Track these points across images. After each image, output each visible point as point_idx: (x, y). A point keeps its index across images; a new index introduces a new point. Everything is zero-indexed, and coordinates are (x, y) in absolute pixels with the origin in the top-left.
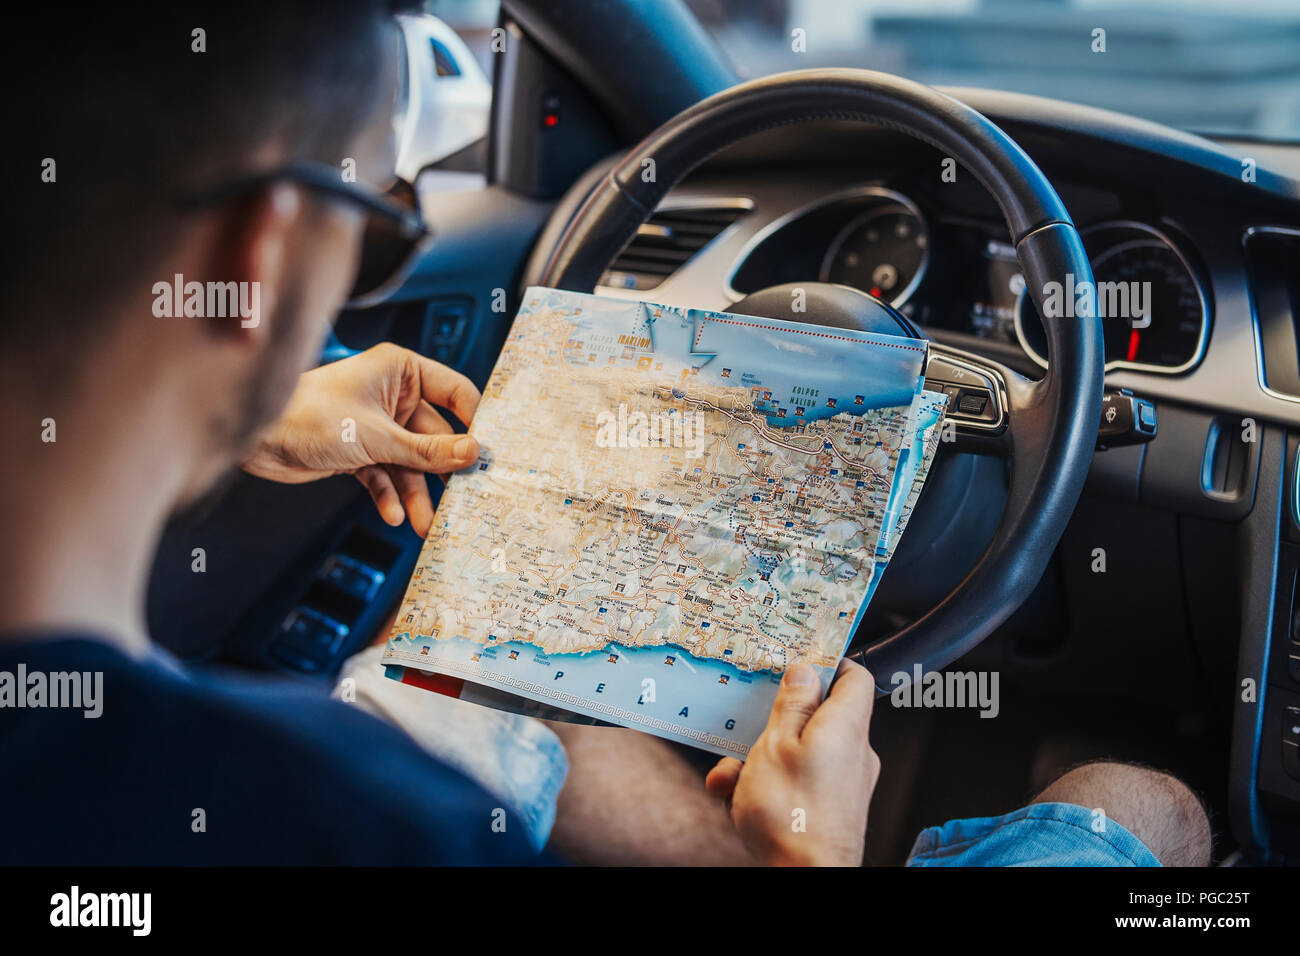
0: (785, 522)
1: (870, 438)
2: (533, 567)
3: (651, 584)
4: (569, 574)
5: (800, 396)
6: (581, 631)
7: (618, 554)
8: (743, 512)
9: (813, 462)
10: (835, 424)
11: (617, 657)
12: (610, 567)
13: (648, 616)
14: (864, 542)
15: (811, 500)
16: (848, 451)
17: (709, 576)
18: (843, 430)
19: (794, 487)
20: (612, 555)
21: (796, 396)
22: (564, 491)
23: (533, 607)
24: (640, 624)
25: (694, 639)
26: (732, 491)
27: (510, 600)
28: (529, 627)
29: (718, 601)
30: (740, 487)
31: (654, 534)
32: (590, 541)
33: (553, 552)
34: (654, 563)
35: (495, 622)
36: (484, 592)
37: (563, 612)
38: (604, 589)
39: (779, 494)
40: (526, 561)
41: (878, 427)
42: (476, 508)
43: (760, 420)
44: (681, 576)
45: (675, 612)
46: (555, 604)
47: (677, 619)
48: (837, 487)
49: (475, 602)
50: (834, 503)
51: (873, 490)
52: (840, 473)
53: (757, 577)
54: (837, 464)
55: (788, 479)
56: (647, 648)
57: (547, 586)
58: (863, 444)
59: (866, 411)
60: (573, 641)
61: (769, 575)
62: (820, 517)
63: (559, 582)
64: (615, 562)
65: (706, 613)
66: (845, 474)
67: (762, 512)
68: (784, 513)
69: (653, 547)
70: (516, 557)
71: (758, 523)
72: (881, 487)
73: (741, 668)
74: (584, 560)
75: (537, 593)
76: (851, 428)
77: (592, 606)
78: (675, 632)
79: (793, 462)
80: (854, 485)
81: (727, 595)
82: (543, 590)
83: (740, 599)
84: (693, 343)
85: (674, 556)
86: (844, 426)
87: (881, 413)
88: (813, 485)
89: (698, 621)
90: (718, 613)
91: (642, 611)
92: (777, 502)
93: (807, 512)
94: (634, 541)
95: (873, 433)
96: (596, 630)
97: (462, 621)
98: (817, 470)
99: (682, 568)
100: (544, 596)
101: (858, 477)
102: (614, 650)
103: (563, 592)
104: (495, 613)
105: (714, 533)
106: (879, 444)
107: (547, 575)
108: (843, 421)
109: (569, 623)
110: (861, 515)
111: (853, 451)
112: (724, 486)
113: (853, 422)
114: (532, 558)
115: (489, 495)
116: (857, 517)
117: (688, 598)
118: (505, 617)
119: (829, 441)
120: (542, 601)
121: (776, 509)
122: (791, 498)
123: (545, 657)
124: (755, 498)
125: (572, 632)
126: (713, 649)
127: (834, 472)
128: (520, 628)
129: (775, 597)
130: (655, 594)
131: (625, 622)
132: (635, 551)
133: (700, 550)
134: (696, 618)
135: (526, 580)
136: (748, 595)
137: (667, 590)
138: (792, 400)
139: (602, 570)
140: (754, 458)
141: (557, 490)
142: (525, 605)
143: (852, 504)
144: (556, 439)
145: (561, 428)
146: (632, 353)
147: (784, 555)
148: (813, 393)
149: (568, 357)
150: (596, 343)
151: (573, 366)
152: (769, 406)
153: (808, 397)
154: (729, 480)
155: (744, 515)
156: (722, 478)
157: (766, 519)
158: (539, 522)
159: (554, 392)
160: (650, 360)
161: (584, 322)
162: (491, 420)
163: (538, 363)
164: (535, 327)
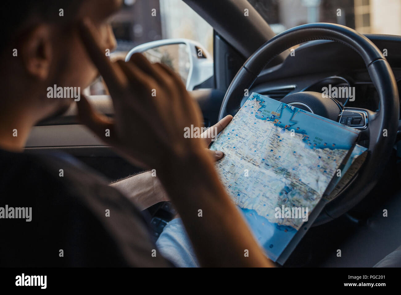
0: (299, 179)
7: (250, 178)
9: (314, 162)
10: (324, 151)
12: (246, 182)
15: (309, 173)
17: (271, 190)
21: (316, 140)
25: (260, 209)
26: (288, 165)
29: (270, 198)
30: (290, 165)
31: (261, 174)
38: (242, 188)
39: (301, 169)
40: (223, 175)
41: (337, 155)
43: (303, 145)
45: (258, 200)
48: (318, 171)
50: (315, 176)
51: (328, 175)
53: (284, 192)
54: (320, 164)
55: (305, 165)
57: (226, 184)
58: (330, 159)
59: (334, 149)
61: (288, 193)
63: (230, 183)
65: (266, 201)
66: (322, 168)
67: (294, 174)
70: (221, 173)
71: (292, 177)
72: (331, 174)
73: (270, 221)
74: (240, 178)
77: (236, 193)
78: (255, 206)
79: (308, 160)
80: (323, 171)
81: (273, 196)
84: (292, 118)
85: (264, 182)
87: (339, 151)
89: (263, 204)
90: (269, 202)
92: (299, 172)
93: (307, 177)
95: (334, 157)
98: (314, 164)
101: (325, 169)
106: (335, 160)
108: (327, 151)
111: (326, 161)
112: (286, 163)
113: (329, 152)
117: (263, 195)
119: (320, 156)
124: (293, 169)
127: (319, 166)
129: (287, 200)
131: (244, 200)
134: (263, 202)
136: (279, 198)
137: (259, 192)
138: (314, 141)
139: (243, 182)
140: (297, 157)
144: (244, 139)
145: (247, 136)
146: (274, 118)
147: (295, 188)
148: (321, 140)
149: (256, 115)
150: (265, 112)
151: (256, 118)
152: (307, 141)
153: (319, 141)
154: (288, 162)
155: (288, 174)
156: (286, 161)
157: (294, 176)
158: (232, 164)
159: (248, 125)
160: (278, 120)
161: (264, 106)
162: (229, 130)
163: (247, 115)
164: (250, 104)
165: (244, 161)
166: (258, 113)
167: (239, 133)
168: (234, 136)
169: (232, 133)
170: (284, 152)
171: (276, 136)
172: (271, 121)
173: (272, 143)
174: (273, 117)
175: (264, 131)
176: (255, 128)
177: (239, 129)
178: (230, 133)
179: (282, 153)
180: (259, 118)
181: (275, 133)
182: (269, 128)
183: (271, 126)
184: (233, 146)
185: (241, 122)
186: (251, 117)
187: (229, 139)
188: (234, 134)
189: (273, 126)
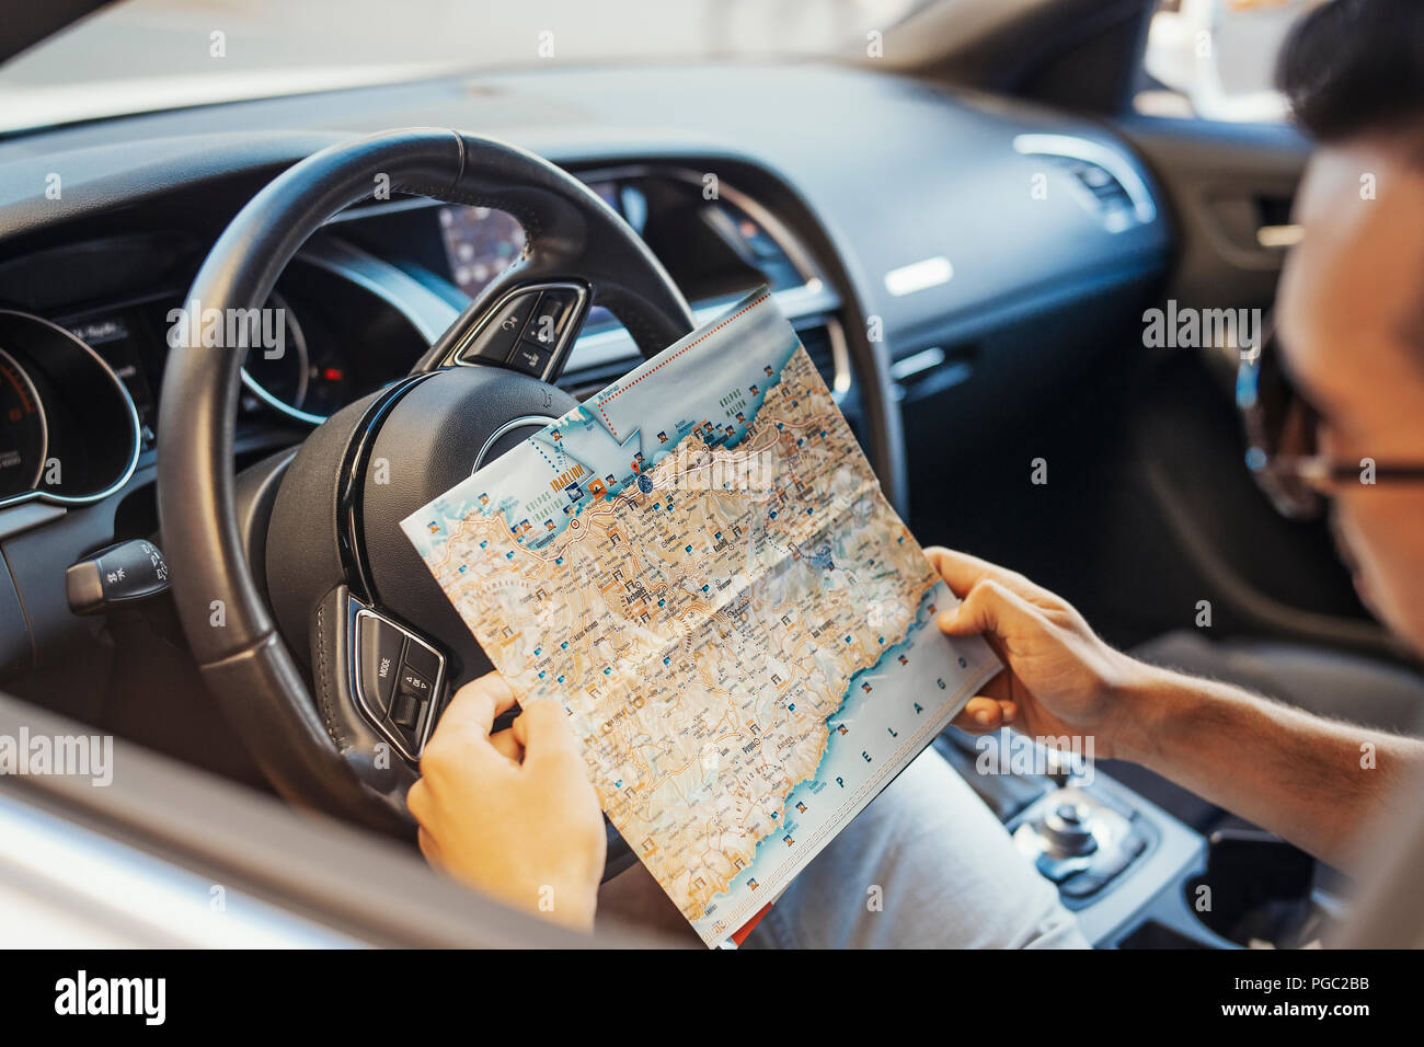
0: (806, 512)
1: (800, 393)
2: (715, 736)
3: (787, 653)
4: (738, 709)
5: (730, 406)
6: (804, 737)
7: (741, 658)
8: (776, 534)
9: (783, 449)
10: (770, 405)
11: (842, 726)
12: (750, 674)
13: (816, 676)
14: (860, 474)
15: (805, 479)
16: (796, 417)
17: (805, 605)
18: (779, 404)
19: (787, 480)
20: (740, 664)
21: (728, 408)
22: (655, 656)
23: (759, 762)
24: (820, 686)
25: (856, 657)
26: (754, 527)
27: (742, 776)
28: (777, 777)
29: (832, 616)
30: (755, 518)
31: (743, 615)
32: (714, 671)
33: (707, 709)
34: (767, 637)
35: (759, 803)
36: (721, 794)
37: (776, 740)
38: (771, 693)
39: (783, 496)
40: (705, 738)
41: (798, 379)
42: (616, 747)
44: (793, 626)
45: (824, 653)
46: (765, 743)
47: (832, 657)
48: (812, 452)
49: (728, 808)
50: (820, 465)
51: (834, 430)
52: (805, 439)
53: (826, 572)
54: (797, 435)
55: (778, 479)
56: (846, 697)
57: (741, 738)
58: (800, 403)
59: (780, 376)
60: (810, 751)
61: (831, 563)
62: (821, 486)
63: (743, 724)
64: (748, 665)
66: (809, 437)
67: (787, 521)
68: (799, 506)
69: (753, 627)
71: (794, 531)
72: (837, 424)
73: (899, 641)
74: (731, 689)
75: (745, 750)
76: (782, 398)
77: (784, 714)
80: (820, 439)
81: (830, 605)
82: (745, 742)
83: (840, 599)
84: (613, 435)
86: (776, 401)
87: (790, 368)
88: (796, 467)
89: (842, 642)
91: (809, 678)
92: (788, 503)
93: (810, 490)
94: (737, 637)
95: (799, 387)
96: (809, 726)
97: (743, 831)
98: (789, 452)
99: (785, 619)
100: (751, 746)
101: (818, 430)
102: (835, 723)
103: (754, 728)
104: (748, 797)
106: (808, 392)
107: (730, 730)
108: (774, 397)
109: (790, 742)
110: (843, 457)
111: (797, 413)
112: (746, 528)
113: (779, 392)
114: (704, 731)
115: (609, 724)
116: (842, 461)
117: (816, 635)
118: (757, 792)
119: (778, 422)
120: (756, 750)
121: (792, 509)
122: (792, 491)
123: (816, 783)
124: (773, 515)
125: (800, 746)
126: (875, 649)
127: (800, 442)
128: (775, 787)
129: (852, 574)
130: (799, 657)
131: (813, 697)
132: (747, 643)
134: (838, 642)
135: (727, 751)
136: (840, 590)
137: (799, 646)
138: (728, 413)
139: (750, 682)
141: (648, 661)
142: (751, 768)
143: (830, 454)
144: (594, 625)
145: (588, 611)
146: (579, 490)
147: (829, 537)
148: (736, 394)
149: (529, 545)
150: (537, 511)
151: (543, 549)
152: (717, 434)
153: (736, 401)
154: (745, 520)
155: (780, 535)
156: (739, 524)
157: (794, 523)
158: (668, 701)
159: (551, 587)
160: (598, 481)
161: (504, 502)
162: (525, 668)
163: (509, 576)
164: (464, 548)
165: (678, 652)
166: (527, 535)
167: (559, 636)
168: (564, 656)
169: (548, 660)
170: (711, 517)
171: (649, 515)
172: (587, 505)
173: (667, 537)
174: (574, 492)
175: (611, 544)
176: (576, 570)
177: (545, 627)
178: (541, 665)
179: (709, 523)
180: (550, 538)
181: (638, 511)
182: (610, 519)
183: (606, 514)
184: (600, 676)
185: (524, 610)
186: (523, 565)
187: (565, 681)
188: (553, 654)
189: (607, 505)
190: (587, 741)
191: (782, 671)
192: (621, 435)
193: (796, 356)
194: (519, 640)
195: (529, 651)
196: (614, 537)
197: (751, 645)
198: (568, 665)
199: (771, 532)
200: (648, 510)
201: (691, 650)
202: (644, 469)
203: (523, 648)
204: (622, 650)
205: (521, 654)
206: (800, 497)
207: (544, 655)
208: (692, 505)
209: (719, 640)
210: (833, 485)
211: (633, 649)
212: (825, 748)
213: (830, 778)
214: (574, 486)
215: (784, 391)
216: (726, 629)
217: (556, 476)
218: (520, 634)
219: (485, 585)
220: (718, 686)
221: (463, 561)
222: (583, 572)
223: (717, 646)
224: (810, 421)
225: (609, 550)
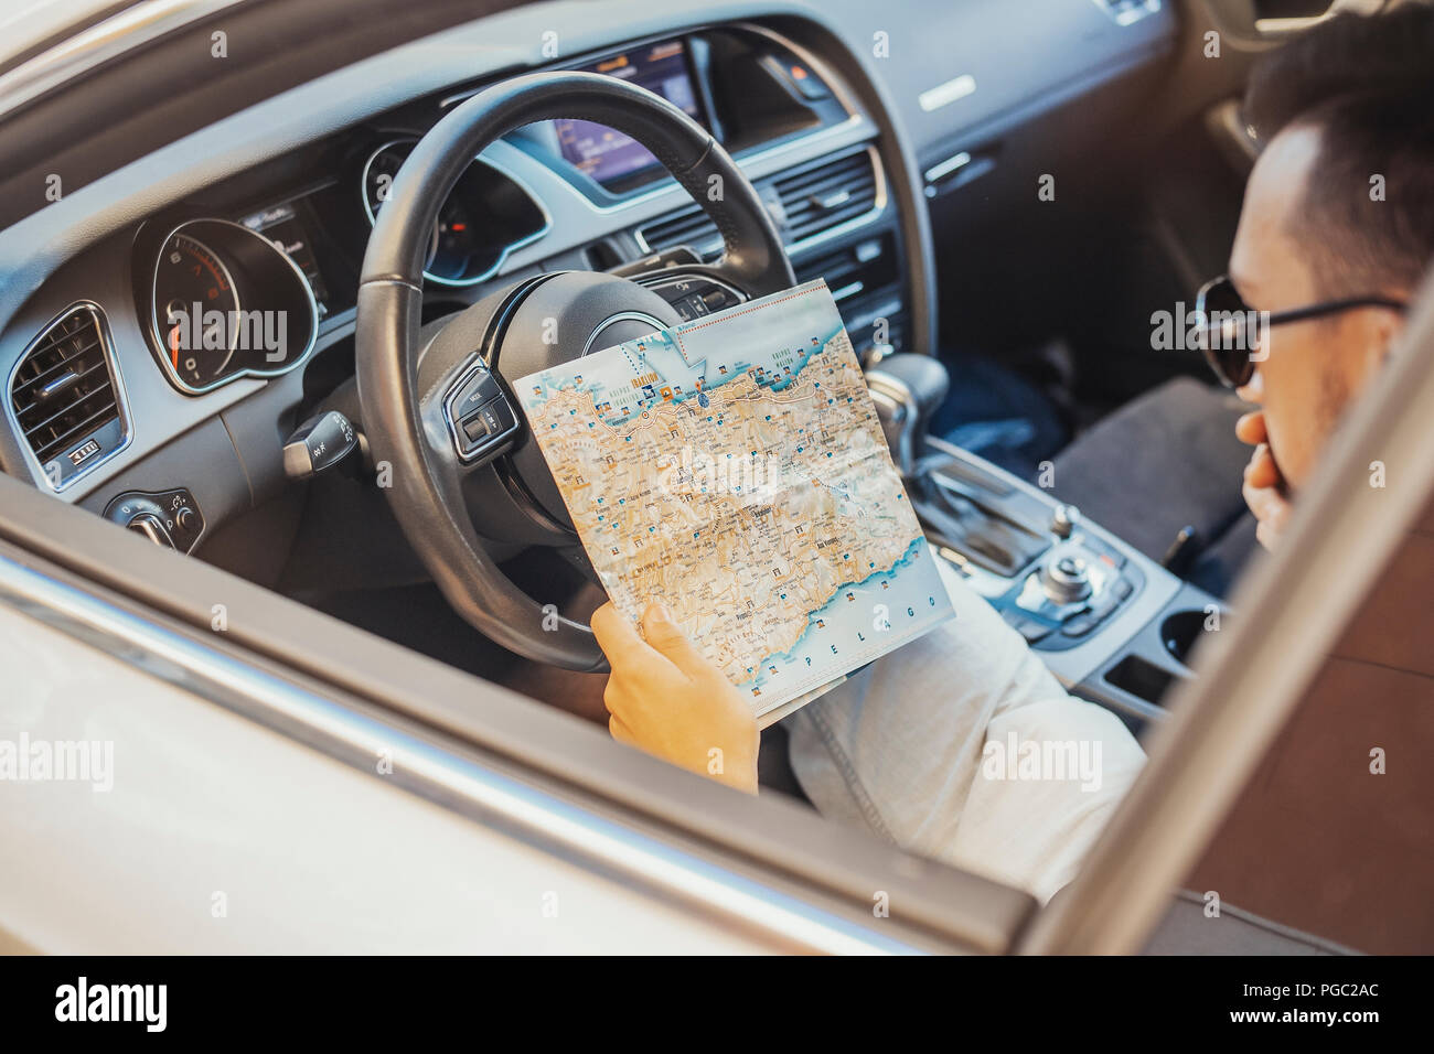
0: (826, 455)
1: (836, 364)
2: (717, 601)
3: (792, 555)
4: (741, 587)
5: (780, 359)
6: (788, 621)
7: (754, 549)
8: (800, 464)
9: (816, 403)
10: (812, 367)
11: (821, 621)
12: (757, 563)
13: (810, 577)
14: (874, 437)
15: (830, 430)
16: (830, 381)
17: (817, 522)
18: (818, 369)
19: (816, 427)
20: (752, 553)
21: (778, 361)
22: (689, 528)
23: (746, 629)
24: (812, 587)
25: (849, 572)
26: (784, 454)
27: (731, 636)
28: (759, 644)
29: (838, 535)
30: (786, 448)
31: (764, 517)
32: (729, 553)
33: (714, 580)
34: (780, 538)
35: (740, 658)
36: (711, 644)
37: (764, 617)
38: (770, 581)
39: (811, 437)
40: (708, 601)
41: (836, 354)
43: (767, 391)
44: (804, 535)
45: (823, 562)
46: (755, 616)
47: (828, 566)
48: (839, 411)
49: (714, 655)
50: (843, 422)
51: (860, 399)
52: (835, 400)
53: (843, 502)
54: (830, 395)
55: (809, 424)
56: (831, 600)
57: (738, 607)
58: (835, 372)
59: (823, 347)
60: (790, 633)
61: (847, 495)
62: (841, 438)
63: (742, 598)
64: (758, 556)
65: (840, 549)
66: (838, 399)
67: (810, 457)
68: (822, 449)
69: (769, 528)
70: (698, 603)
71: (814, 466)
72: (863, 394)
73: (885, 571)
74: (739, 570)
75: (739, 617)
76: (822, 364)
77: (777, 599)
78: (834, 577)
79: (806, 409)
80: (847, 402)
81: (839, 527)
82: (740, 612)
83: (848, 523)
84: (685, 359)
85: (787, 524)
86: (817, 365)
87: (832, 343)
88: (824, 419)
89: (840, 558)
90: (845, 543)
91: (803, 578)
92: (813, 444)
93: (833, 439)
94: (755, 532)
95: (837, 360)
96: (793, 613)
98: (821, 406)
99: (798, 528)
100: (744, 616)
101: (847, 395)
102: (815, 617)
103: (750, 603)
104: (732, 652)
105: (800, 489)
106: (844, 366)
107: (730, 599)
108: (816, 362)
109: (775, 621)
110: (863, 421)
111: (832, 379)
112: (777, 454)
113: (821, 360)
114: (709, 595)
115: (639, 571)
116: (862, 424)
117: (821, 547)
119: (815, 382)
120: (747, 620)
121: (816, 449)
122: (818, 436)
123: (789, 656)
124: (800, 450)
125: (783, 627)
126: (866, 570)
127: (830, 401)
128: (755, 650)
129: (861, 508)
130: (801, 560)
131: (803, 593)
132: (761, 539)
133: (800, 508)
134: (838, 556)
135: (723, 614)
136: (850, 518)
137: (803, 552)
138: (778, 365)
139: (755, 569)
140: (782, 421)
141: (683, 531)
142: (740, 632)
143: (853, 417)
144: (648, 492)
145: (645, 481)
146: (652, 391)
148: (785, 352)
149: (607, 422)
150: (618, 398)
151: (617, 427)
152: (766, 378)
153: (785, 357)
154: (777, 447)
155: (803, 466)
156: (773, 449)
157: (815, 460)
158: (687, 566)
159: (618, 456)
160: (668, 389)
161: (594, 386)
162: (589, 510)
163: (588, 440)
164: (558, 411)
165: (707, 531)
166: (607, 413)
167: (619, 493)
168: (620, 509)
169: (608, 509)
170: (751, 438)
171: (703, 423)
172: (657, 404)
173: (714, 443)
174: (648, 392)
175: (670, 437)
176: (641, 449)
177: (609, 484)
178: (601, 511)
179: (748, 442)
180: (624, 420)
181: (696, 419)
182: (671, 418)
183: (670, 413)
184: (645, 531)
185: (594, 468)
186: (600, 435)
187: (618, 527)
188: (613, 505)
189: (673, 408)
190: (620, 578)
191: (784, 567)
192: (691, 360)
193: (839, 335)
194: (587, 489)
195: (594, 498)
196: (674, 432)
197: (765, 541)
198: (623, 516)
199: (796, 463)
200: (704, 419)
201: (716, 533)
202: (705, 389)
203: (589, 495)
204: (666, 516)
205: (587, 499)
206: (824, 443)
207: (605, 504)
208: (738, 425)
209: (740, 531)
210: (851, 440)
211: (675, 518)
212: (802, 634)
213: (801, 656)
214: (649, 387)
215: (825, 359)
216: (747, 523)
217: (637, 377)
218: (589, 484)
219: (568, 442)
220: (728, 565)
221: (555, 421)
222: (645, 452)
223: (737, 535)
224: (841, 387)
225: (669, 441)
